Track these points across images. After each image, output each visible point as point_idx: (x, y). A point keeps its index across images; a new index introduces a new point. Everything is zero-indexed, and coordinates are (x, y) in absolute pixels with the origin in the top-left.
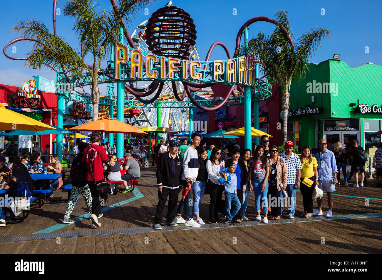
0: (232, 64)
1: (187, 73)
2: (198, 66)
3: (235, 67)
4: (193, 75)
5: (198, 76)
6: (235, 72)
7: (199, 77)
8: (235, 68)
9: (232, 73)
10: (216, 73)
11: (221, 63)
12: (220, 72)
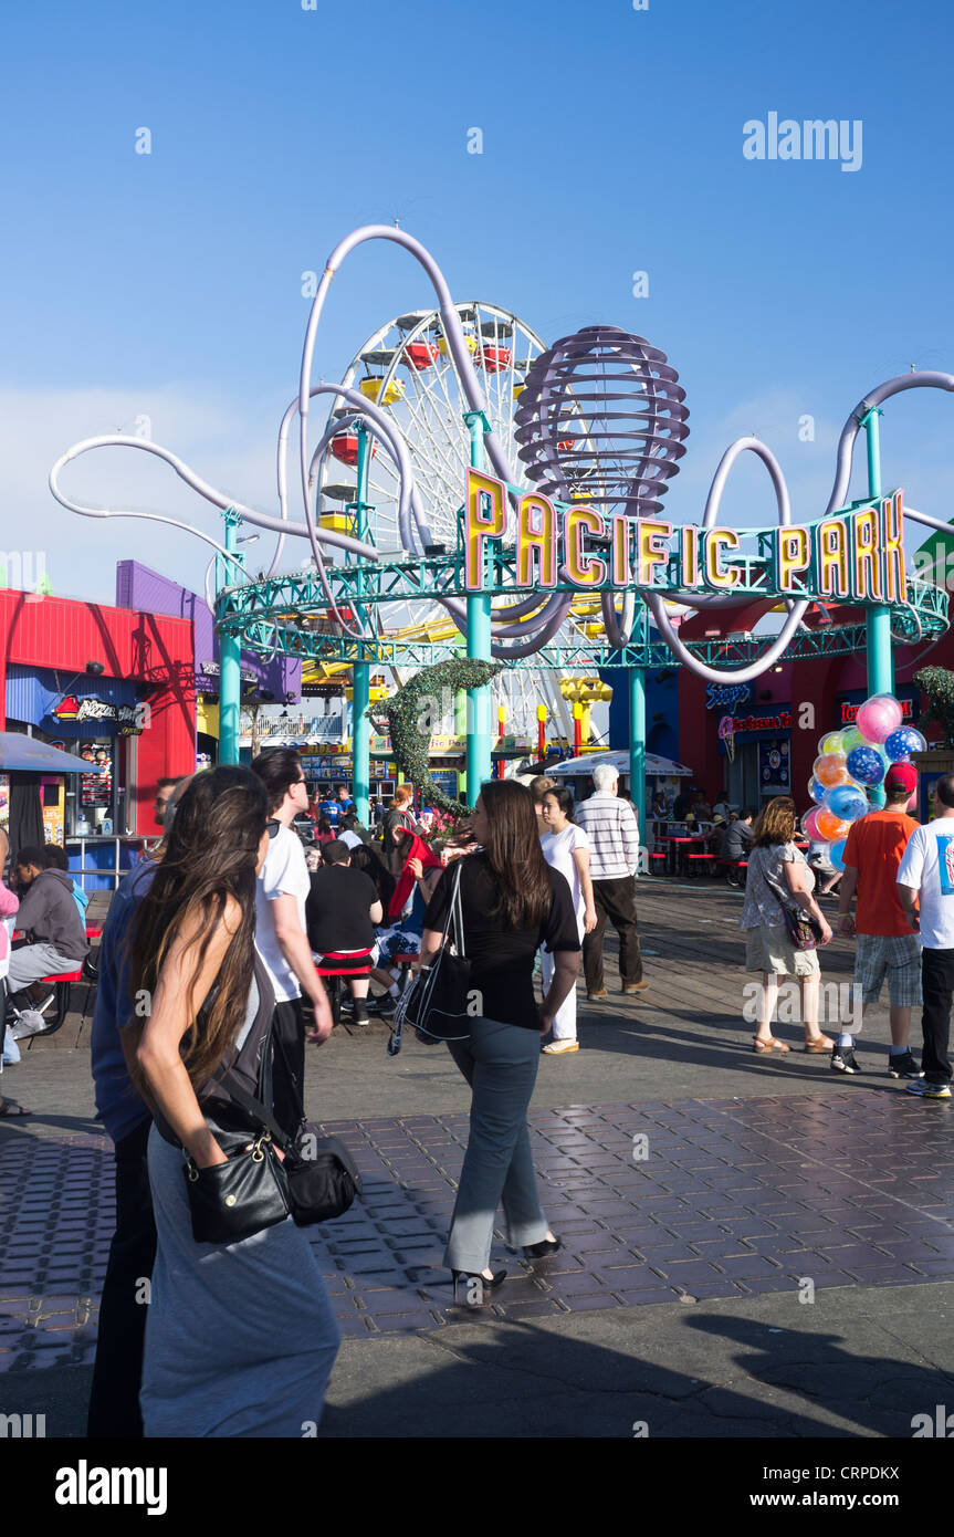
0: (835, 534)
1: (696, 565)
2: (730, 545)
3: (842, 543)
4: (715, 574)
5: (729, 576)
6: (842, 559)
7: (731, 579)
8: (842, 548)
9: (836, 566)
10: (785, 566)
11: (802, 532)
12: (797, 564)
